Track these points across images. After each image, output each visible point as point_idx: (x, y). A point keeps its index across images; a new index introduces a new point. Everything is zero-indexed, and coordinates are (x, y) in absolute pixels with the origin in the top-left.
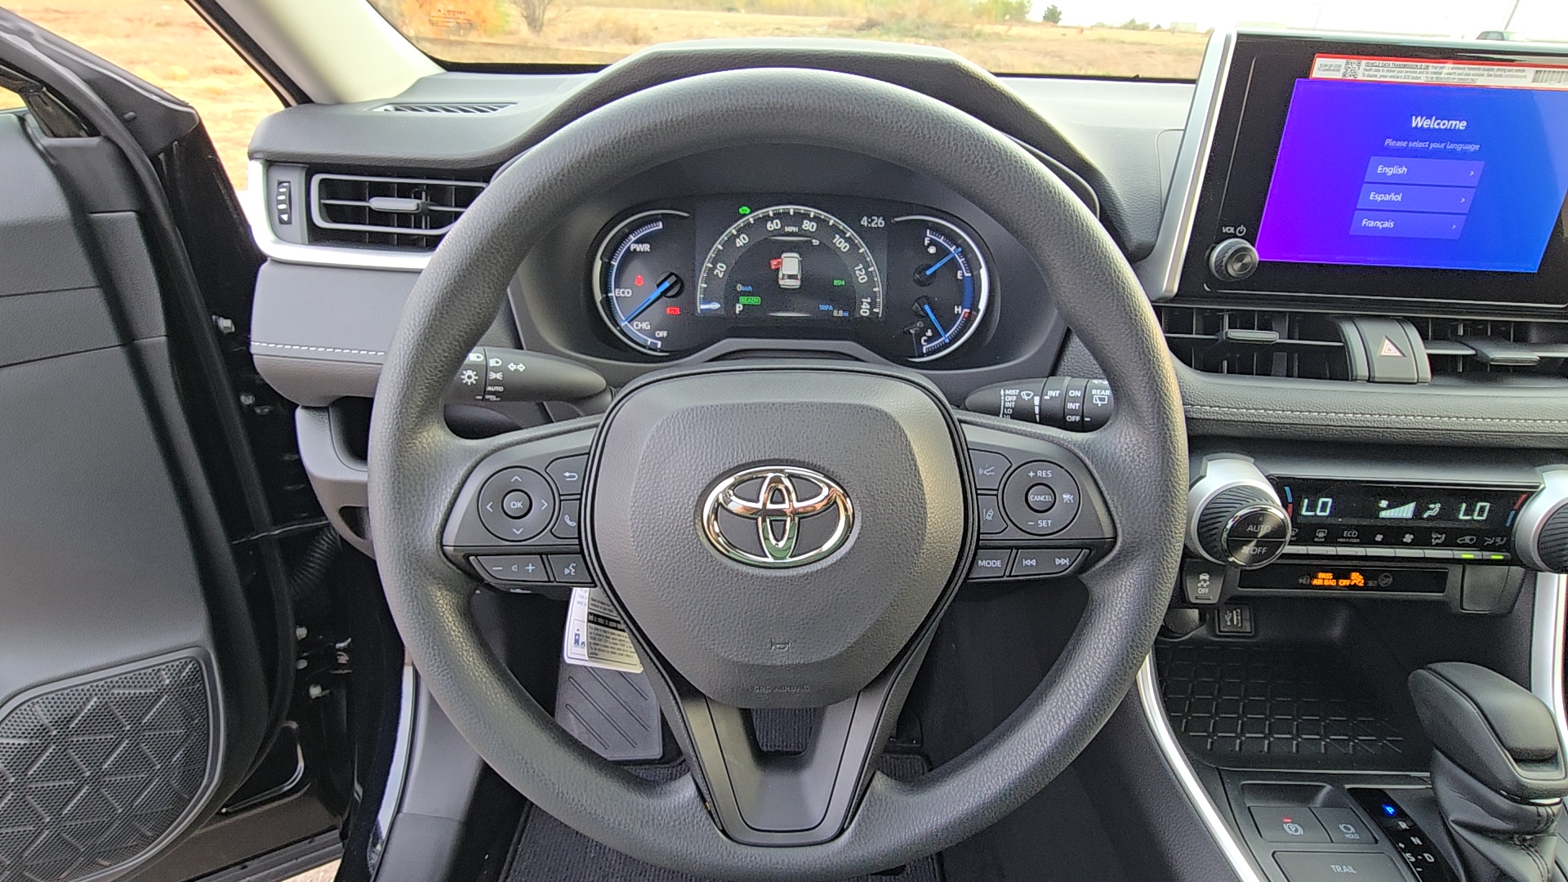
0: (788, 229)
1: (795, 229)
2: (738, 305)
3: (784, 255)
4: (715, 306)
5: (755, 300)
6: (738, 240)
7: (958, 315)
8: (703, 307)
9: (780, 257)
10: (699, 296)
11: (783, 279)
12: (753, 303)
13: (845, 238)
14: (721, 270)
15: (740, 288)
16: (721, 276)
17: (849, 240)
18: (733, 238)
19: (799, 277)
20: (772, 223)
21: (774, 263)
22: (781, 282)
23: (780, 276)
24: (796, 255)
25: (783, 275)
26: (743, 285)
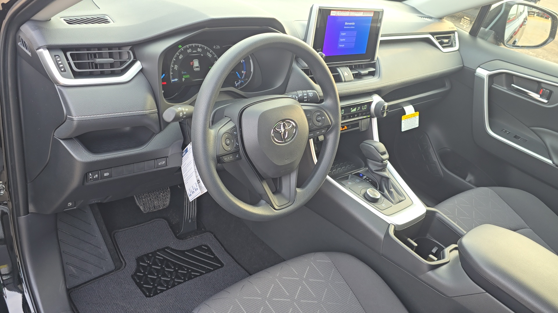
0: (194, 51)
1: (196, 51)
2: (183, 79)
3: (194, 60)
4: (176, 80)
5: (188, 76)
6: (180, 57)
7: (243, 73)
8: (173, 80)
9: (193, 61)
10: (171, 77)
11: (195, 68)
12: (187, 77)
13: (210, 53)
14: (176, 67)
15: (183, 73)
16: (176, 69)
17: (211, 53)
18: (178, 56)
19: (199, 67)
20: (189, 50)
21: (191, 63)
22: (194, 69)
23: (194, 67)
24: (197, 60)
25: (195, 67)
26: (184, 72)
